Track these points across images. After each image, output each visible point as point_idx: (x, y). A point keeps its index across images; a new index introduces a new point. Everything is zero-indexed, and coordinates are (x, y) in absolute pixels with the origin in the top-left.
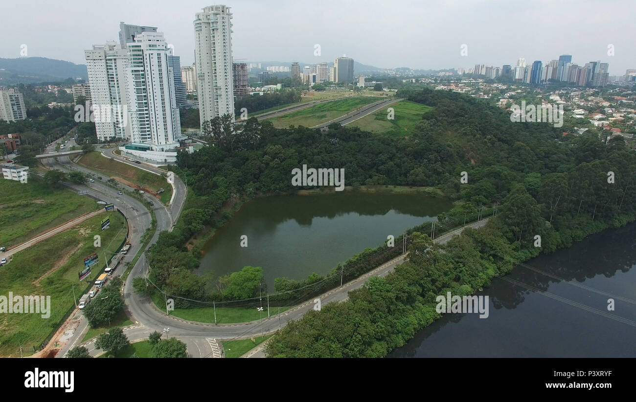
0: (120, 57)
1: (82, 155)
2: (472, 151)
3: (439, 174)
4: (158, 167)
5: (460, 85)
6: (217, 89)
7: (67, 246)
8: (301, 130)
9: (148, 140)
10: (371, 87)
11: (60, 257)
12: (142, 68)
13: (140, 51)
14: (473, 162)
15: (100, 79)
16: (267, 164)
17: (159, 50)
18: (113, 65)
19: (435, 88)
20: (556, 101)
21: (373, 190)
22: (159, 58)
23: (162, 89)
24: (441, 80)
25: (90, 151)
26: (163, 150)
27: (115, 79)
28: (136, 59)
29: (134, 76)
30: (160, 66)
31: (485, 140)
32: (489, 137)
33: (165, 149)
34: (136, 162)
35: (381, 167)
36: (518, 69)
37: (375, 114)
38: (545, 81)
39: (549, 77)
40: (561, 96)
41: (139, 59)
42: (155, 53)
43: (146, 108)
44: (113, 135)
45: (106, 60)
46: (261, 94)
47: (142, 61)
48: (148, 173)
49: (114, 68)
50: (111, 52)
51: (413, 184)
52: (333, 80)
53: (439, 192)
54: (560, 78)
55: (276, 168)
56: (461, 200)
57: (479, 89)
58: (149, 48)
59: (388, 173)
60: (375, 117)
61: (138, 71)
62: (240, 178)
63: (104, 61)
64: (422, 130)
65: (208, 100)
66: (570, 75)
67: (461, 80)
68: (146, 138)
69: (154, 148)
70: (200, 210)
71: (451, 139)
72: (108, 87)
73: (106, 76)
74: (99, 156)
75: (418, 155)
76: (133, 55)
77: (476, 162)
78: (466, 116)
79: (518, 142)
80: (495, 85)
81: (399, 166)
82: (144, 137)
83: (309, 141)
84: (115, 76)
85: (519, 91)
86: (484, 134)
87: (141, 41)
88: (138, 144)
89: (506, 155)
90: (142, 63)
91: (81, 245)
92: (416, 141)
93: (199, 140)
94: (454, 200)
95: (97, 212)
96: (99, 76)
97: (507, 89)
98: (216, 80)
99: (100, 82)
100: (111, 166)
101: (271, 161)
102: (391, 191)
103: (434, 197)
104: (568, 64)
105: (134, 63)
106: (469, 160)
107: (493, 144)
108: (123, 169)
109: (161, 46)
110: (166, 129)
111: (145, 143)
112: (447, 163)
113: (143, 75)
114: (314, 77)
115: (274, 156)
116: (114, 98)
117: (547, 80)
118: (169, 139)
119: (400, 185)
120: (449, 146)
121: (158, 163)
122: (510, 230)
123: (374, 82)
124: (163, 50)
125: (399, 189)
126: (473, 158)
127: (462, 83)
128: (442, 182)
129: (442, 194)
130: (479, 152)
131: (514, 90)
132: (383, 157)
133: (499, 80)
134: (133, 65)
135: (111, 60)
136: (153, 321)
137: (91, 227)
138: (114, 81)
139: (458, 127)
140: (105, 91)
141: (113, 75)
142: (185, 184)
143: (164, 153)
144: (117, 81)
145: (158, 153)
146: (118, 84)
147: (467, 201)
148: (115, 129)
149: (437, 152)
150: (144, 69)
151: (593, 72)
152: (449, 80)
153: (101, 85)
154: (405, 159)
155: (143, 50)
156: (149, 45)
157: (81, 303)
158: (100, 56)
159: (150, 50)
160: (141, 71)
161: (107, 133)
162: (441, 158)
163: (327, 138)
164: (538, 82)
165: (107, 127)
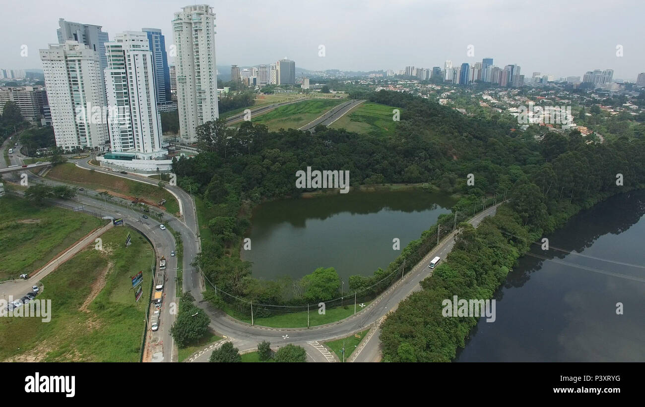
0: (84, 58)
1: (49, 167)
2: (454, 148)
3: (429, 170)
4: (149, 177)
5: (397, 86)
6: (200, 93)
7: (96, 266)
8: (293, 133)
9: (130, 148)
10: (317, 89)
11: (95, 280)
12: (124, 71)
13: (121, 51)
14: (455, 158)
15: (59, 82)
16: (268, 168)
17: (142, 50)
18: (77, 66)
19: (375, 89)
20: (490, 101)
21: (372, 189)
22: (145, 60)
23: (148, 93)
24: (379, 82)
25: (61, 163)
26: (151, 159)
27: (79, 82)
28: (116, 60)
29: (114, 79)
30: (145, 68)
31: (463, 137)
32: (465, 134)
33: (153, 157)
34: (121, 173)
35: (377, 166)
36: (447, 71)
37: (348, 116)
38: (473, 82)
39: (476, 78)
40: (491, 95)
41: (120, 60)
42: (141, 54)
44: (76, 145)
45: (67, 61)
47: (123, 62)
48: (141, 184)
49: (78, 70)
50: (72, 52)
51: (409, 181)
52: (275, 83)
53: (434, 187)
54: (484, 78)
55: (278, 172)
56: (457, 193)
57: (416, 89)
58: (132, 48)
59: (384, 171)
60: (349, 119)
61: (119, 73)
62: (244, 184)
63: (64, 62)
64: (404, 130)
65: (190, 104)
66: (493, 77)
67: (397, 81)
68: (128, 146)
69: (140, 156)
70: (227, 218)
71: (432, 137)
72: (69, 91)
73: (67, 78)
74: (74, 168)
75: (408, 154)
76: (113, 56)
77: (458, 158)
78: (439, 115)
79: (491, 139)
80: (430, 86)
81: (391, 164)
82: (125, 146)
83: (303, 144)
84: (79, 79)
85: (453, 91)
86: (461, 133)
87: (121, 41)
88: (119, 153)
89: (483, 151)
90: (123, 64)
91: (110, 265)
92: (403, 140)
93: (182, 146)
94: (450, 194)
95: (103, 229)
96: (59, 78)
97: (441, 90)
98: (200, 83)
99: (60, 85)
100: (94, 178)
101: (272, 165)
102: (389, 188)
103: (431, 192)
104: (491, 67)
105: (114, 64)
106: (452, 157)
107: (470, 140)
108: (109, 180)
109: (145, 46)
110: (152, 135)
111: (128, 151)
112: (435, 160)
113: (124, 77)
114: (254, 80)
115: (274, 160)
116: (78, 104)
118: (156, 146)
119: (395, 182)
120: (434, 143)
121: (148, 172)
122: (520, 216)
123: (317, 84)
124: (147, 51)
125: (395, 187)
126: (455, 154)
127: (399, 84)
128: (435, 178)
129: (438, 189)
130: (459, 149)
131: (448, 91)
132: (378, 156)
133: (432, 81)
134: (112, 66)
135: (74, 61)
136: (240, 333)
137: (110, 245)
138: (77, 84)
139: (435, 126)
140: (66, 95)
141: (76, 77)
142: (189, 192)
143: (154, 161)
144: (82, 84)
145: (146, 161)
146: (83, 87)
147: (464, 194)
148: (78, 137)
149: (425, 150)
150: (126, 71)
151: (512, 74)
152: (386, 82)
153: (60, 88)
154: (397, 158)
155: (124, 51)
156: (133, 45)
157: (153, 324)
158: (58, 57)
159: (134, 50)
160: (123, 73)
161: (69, 142)
162: (430, 155)
163: (320, 140)
164: (466, 83)
165: (68, 136)
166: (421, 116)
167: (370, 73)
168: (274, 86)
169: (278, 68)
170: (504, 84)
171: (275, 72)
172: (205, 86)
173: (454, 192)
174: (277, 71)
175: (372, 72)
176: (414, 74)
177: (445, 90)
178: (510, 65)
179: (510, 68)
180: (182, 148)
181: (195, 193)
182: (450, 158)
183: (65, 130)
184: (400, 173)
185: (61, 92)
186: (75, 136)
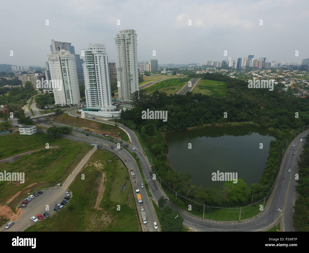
0: (69, 59)
1: (54, 115)
2: (261, 102)
3: (250, 114)
4: (108, 120)
5: (206, 71)
6: (130, 76)
7: (96, 177)
9: (96, 105)
10: (170, 73)
11: (97, 185)
12: (93, 65)
13: (91, 54)
15: (57, 71)
16: (169, 115)
17: (102, 54)
19: (196, 72)
21: (221, 125)
22: (104, 59)
23: (106, 76)
24: (197, 69)
25: (61, 113)
26: (108, 111)
27: (67, 71)
29: (88, 69)
30: (105, 63)
31: (265, 96)
33: (109, 110)
34: (93, 118)
36: (230, 62)
37: (198, 86)
38: (243, 67)
39: (245, 65)
41: (91, 59)
42: (102, 55)
43: (95, 87)
44: (65, 103)
45: (60, 60)
47: (93, 60)
48: (104, 124)
49: (66, 64)
50: (63, 56)
51: (241, 120)
54: (249, 65)
55: (175, 117)
60: (199, 88)
61: (90, 66)
63: (59, 61)
64: (232, 93)
66: (254, 64)
69: (102, 109)
70: (160, 145)
71: (248, 97)
72: (61, 76)
73: (60, 69)
74: (67, 116)
75: (238, 106)
76: (87, 57)
77: (264, 108)
82: (93, 104)
83: (184, 102)
84: (67, 69)
85: (235, 72)
87: (92, 49)
88: (91, 108)
89: (278, 103)
90: (92, 61)
91: (104, 175)
92: (234, 99)
95: (92, 151)
96: (56, 69)
98: (129, 71)
99: (57, 73)
100: (79, 121)
101: (171, 113)
102: (230, 124)
104: (253, 59)
105: (88, 61)
107: (269, 98)
109: (104, 52)
110: (108, 98)
111: (95, 107)
112: (253, 109)
113: (93, 68)
115: (172, 111)
116: (66, 82)
117: (244, 66)
118: (110, 104)
119: (233, 121)
121: (107, 118)
123: (169, 71)
124: (105, 54)
126: (262, 106)
127: (207, 70)
128: (255, 119)
130: (264, 103)
131: (233, 72)
133: (223, 68)
134: (87, 62)
135: (64, 60)
136: (198, 225)
137: (99, 161)
138: (66, 72)
139: (247, 91)
140: (60, 78)
141: (65, 69)
142: (132, 129)
143: (110, 112)
144: (69, 72)
145: (105, 112)
146: (69, 74)
147: (276, 128)
148: (66, 99)
149: (247, 104)
150: (94, 65)
151: (264, 62)
152: (200, 69)
153: (57, 74)
154: (233, 108)
155: (93, 54)
156: (98, 51)
157: (144, 220)
158: (56, 58)
159: (99, 54)
160: (92, 66)
161: (62, 102)
162: (250, 107)
163: (192, 99)
164: (240, 68)
165: (61, 99)
166: (238, 86)
167: (189, 65)
168: (149, 72)
170: (260, 67)
172: (132, 72)
173: (269, 127)
174: (149, 65)
175: (191, 64)
176: (212, 64)
177: (231, 72)
178: (263, 58)
179: (263, 59)
180: (121, 104)
181: (135, 129)
182: (259, 108)
183: (59, 95)
184: (235, 116)
185: (57, 76)
186: (65, 98)
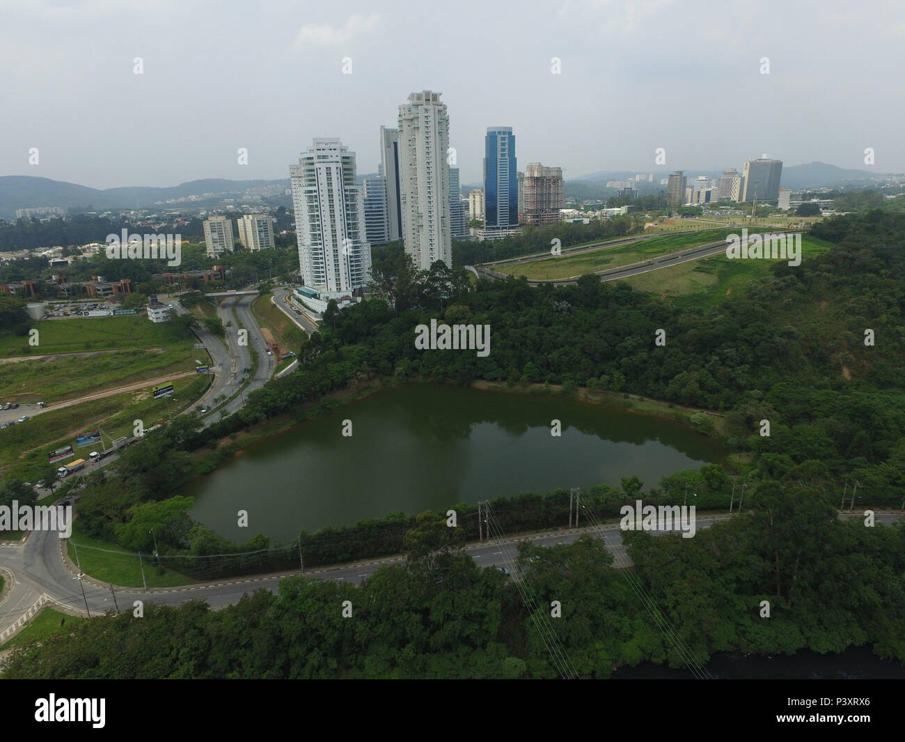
1: (259, 296)
4: (316, 321)
7: (104, 412)
9: (322, 283)
11: (82, 425)
12: (315, 188)
14: (846, 373)
23: (332, 216)
25: (265, 293)
28: (309, 175)
29: (307, 199)
30: (330, 184)
34: (297, 312)
41: (312, 175)
43: (320, 241)
46: (586, 221)
48: (296, 329)
51: (674, 400)
52: (736, 199)
60: (697, 266)
61: (311, 192)
68: (319, 281)
69: (320, 295)
76: (307, 171)
77: (853, 376)
82: (317, 280)
87: (312, 151)
88: (309, 289)
90: (314, 180)
91: (117, 414)
92: (720, 317)
95: (188, 374)
102: (630, 405)
103: (703, 434)
105: (307, 181)
106: (838, 368)
108: (279, 319)
111: (315, 287)
113: (315, 196)
114: (708, 194)
118: (341, 285)
125: (645, 405)
129: (722, 431)
155: (313, 163)
156: (318, 156)
160: (314, 191)
169: (746, 174)
171: (738, 181)
174: (743, 179)
